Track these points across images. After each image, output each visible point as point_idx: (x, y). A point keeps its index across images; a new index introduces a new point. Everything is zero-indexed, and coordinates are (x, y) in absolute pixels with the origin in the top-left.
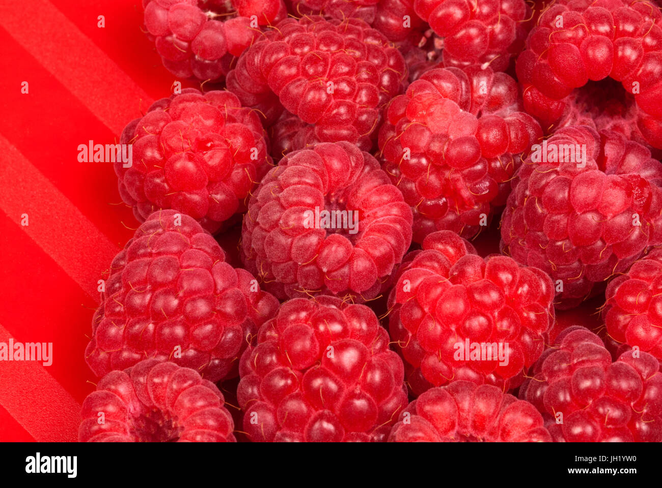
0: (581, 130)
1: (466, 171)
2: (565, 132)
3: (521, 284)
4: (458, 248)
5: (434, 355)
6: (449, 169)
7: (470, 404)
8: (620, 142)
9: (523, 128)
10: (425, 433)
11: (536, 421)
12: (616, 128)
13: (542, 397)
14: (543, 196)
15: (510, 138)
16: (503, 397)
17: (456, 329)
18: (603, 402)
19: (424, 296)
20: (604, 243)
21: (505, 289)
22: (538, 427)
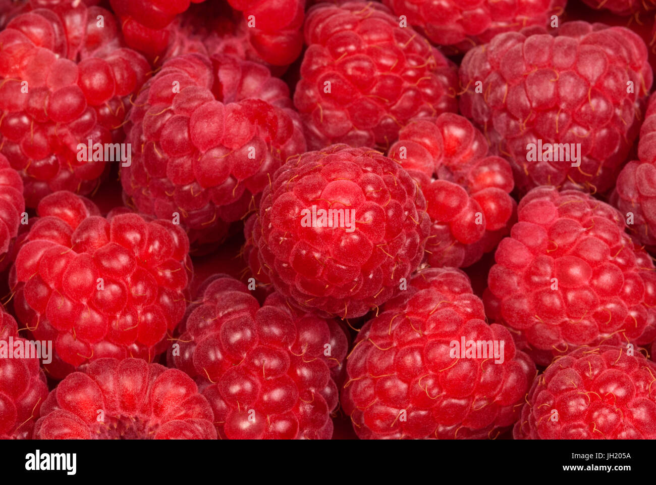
0: (190, 59)
1: (73, 124)
2: (173, 64)
3: (151, 241)
4: (77, 209)
5: (68, 334)
6: (54, 124)
7: (114, 384)
8: (235, 66)
9: (128, 68)
10: (71, 428)
11: (190, 389)
12: (228, 49)
13: (192, 359)
14: (161, 140)
15: (116, 80)
16: (148, 369)
17: (88, 303)
18: (256, 354)
19: (48, 272)
20: (235, 180)
21: (135, 251)
22: (192, 395)
